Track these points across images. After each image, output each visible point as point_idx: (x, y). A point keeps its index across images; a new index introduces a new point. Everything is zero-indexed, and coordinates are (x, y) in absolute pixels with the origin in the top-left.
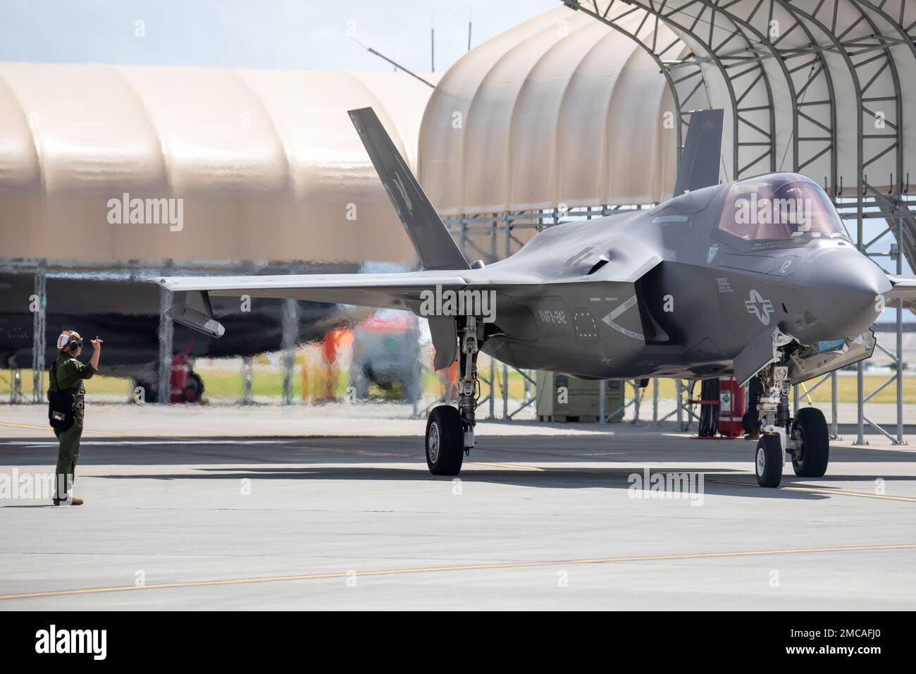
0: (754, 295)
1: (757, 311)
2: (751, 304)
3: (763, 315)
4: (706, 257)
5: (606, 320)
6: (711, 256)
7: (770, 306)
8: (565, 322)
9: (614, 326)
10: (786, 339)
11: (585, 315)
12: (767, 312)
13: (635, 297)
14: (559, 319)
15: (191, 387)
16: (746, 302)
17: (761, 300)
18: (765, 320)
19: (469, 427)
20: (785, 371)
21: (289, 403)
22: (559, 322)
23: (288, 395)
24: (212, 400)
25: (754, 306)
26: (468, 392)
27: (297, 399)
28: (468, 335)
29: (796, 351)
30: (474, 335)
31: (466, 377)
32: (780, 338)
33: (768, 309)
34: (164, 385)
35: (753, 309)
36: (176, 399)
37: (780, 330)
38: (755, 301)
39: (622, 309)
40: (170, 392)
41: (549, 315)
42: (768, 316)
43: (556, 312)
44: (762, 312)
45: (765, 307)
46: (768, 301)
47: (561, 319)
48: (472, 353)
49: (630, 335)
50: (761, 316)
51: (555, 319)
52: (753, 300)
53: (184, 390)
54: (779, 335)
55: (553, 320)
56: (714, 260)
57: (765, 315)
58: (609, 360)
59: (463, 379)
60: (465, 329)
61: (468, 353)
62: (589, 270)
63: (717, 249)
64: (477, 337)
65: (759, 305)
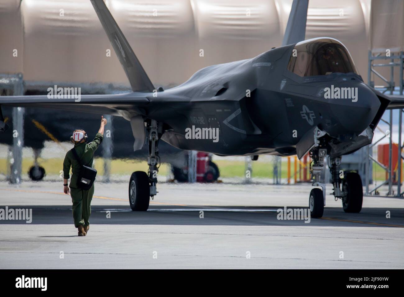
0: (305, 108)
1: (306, 118)
2: (303, 113)
3: (310, 120)
4: (279, 86)
5: (225, 122)
6: (282, 86)
7: (313, 114)
8: (204, 123)
9: (229, 125)
10: (322, 133)
11: (214, 119)
12: (312, 118)
13: (240, 109)
14: (201, 122)
15: (210, 172)
16: (301, 112)
17: (308, 111)
18: (311, 123)
19: (153, 183)
20: (325, 152)
21: (278, 184)
22: (201, 123)
23: (277, 178)
24: (224, 180)
25: (305, 115)
26: (153, 163)
27: (283, 180)
28: (152, 130)
29: (332, 140)
30: (156, 131)
31: (152, 155)
32: (319, 132)
33: (313, 116)
34: (192, 171)
35: (304, 116)
36: (201, 180)
37: (319, 128)
38: (305, 112)
39: (233, 116)
40: (196, 175)
41: (195, 119)
42: (312, 120)
43: (199, 118)
44: (309, 118)
45: (311, 115)
46: (312, 112)
47: (202, 122)
48: (155, 140)
49: (238, 131)
50: (309, 120)
51: (199, 122)
52: (304, 111)
53: (206, 174)
54: (318, 131)
55: (198, 122)
56: (284, 88)
57: (311, 119)
58: (228, 145)
59: (150, 156)
60: (151, 127)
61: (152, 141)
62: (216, 93)
63: (285, 82)
64: (157, 131)
65: (308, 114)
